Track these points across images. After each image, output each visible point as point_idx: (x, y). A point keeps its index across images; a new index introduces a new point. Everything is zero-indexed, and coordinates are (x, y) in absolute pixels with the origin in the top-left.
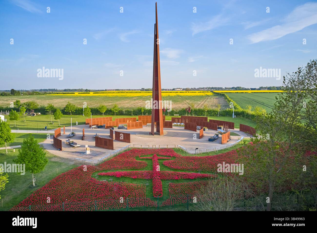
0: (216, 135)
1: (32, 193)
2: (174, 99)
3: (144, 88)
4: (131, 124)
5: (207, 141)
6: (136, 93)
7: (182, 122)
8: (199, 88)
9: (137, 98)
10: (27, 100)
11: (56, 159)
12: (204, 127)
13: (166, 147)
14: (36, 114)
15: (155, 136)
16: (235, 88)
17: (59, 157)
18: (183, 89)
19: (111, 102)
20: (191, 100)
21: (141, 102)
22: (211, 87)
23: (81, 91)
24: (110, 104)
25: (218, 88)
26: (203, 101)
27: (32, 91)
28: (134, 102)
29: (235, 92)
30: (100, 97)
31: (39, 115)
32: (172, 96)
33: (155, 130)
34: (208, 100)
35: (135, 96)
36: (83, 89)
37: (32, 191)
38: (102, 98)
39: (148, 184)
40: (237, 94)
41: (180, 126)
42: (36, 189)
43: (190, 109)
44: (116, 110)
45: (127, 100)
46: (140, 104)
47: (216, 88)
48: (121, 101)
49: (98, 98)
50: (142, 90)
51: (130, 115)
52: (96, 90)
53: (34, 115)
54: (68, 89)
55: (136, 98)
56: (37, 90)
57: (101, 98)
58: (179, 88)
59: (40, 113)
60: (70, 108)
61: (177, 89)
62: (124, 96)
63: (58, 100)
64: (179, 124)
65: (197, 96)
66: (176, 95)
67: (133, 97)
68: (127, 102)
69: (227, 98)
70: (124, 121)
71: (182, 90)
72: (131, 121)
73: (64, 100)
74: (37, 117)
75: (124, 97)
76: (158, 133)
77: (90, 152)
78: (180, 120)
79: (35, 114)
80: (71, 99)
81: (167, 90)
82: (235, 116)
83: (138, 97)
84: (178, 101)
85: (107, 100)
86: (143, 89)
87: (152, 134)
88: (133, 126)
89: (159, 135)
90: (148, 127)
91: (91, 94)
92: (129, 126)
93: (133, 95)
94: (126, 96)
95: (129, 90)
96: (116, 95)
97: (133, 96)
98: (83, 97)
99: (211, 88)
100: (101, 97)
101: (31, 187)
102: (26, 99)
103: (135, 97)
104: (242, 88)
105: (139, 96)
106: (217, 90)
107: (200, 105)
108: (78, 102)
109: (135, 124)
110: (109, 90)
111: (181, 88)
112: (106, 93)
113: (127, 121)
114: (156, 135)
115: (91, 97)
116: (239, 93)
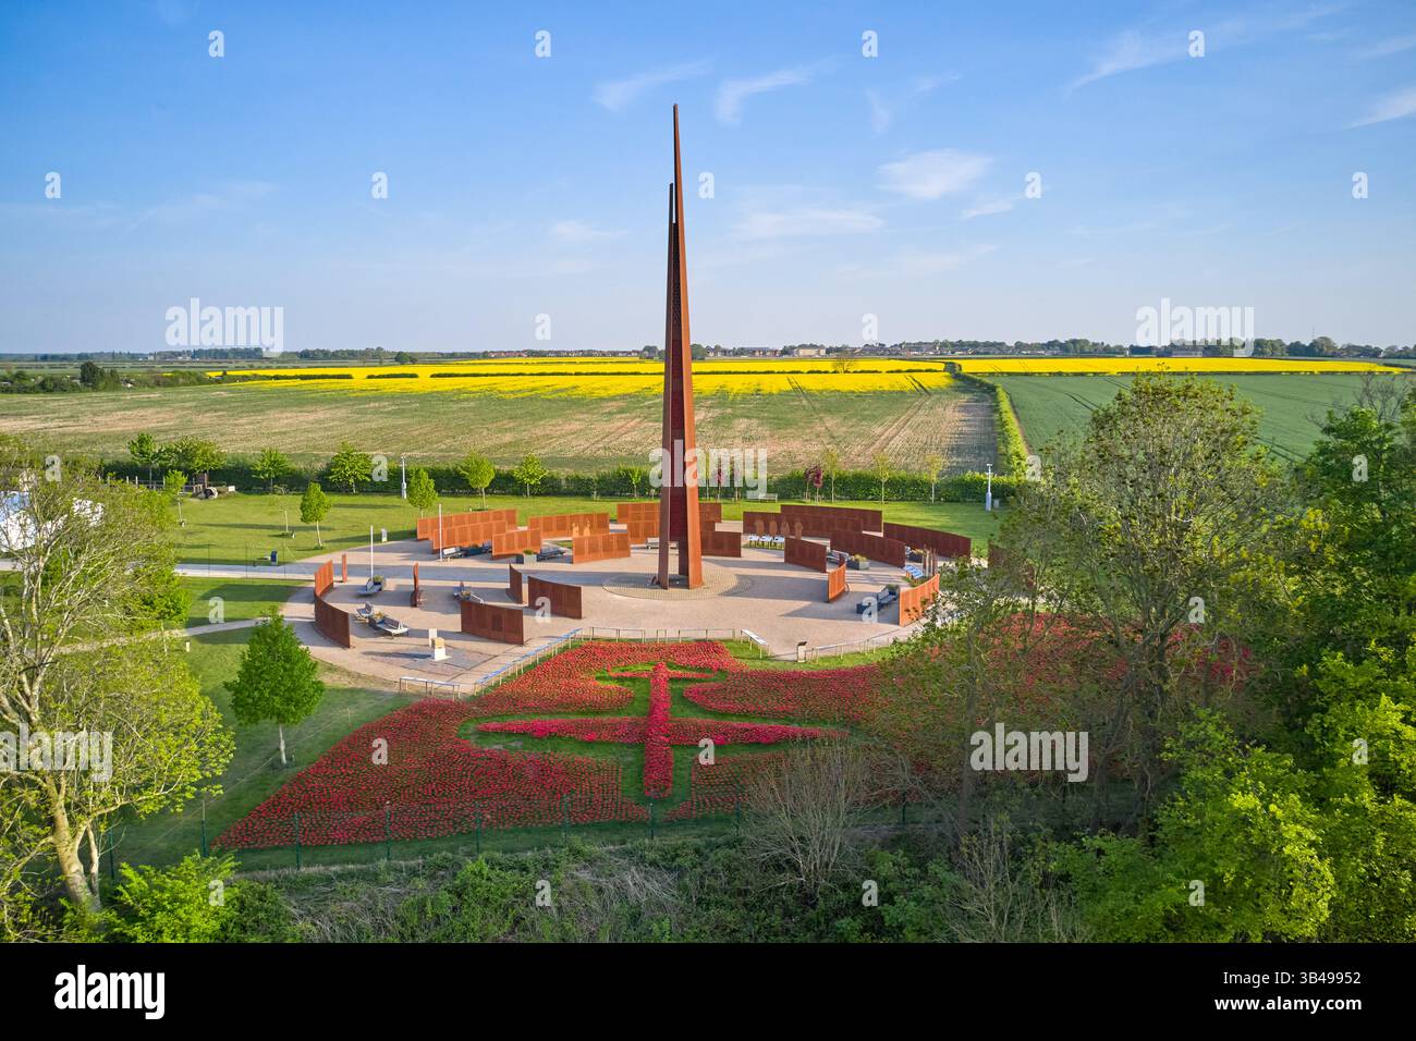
0: (887, 591)
2: (778, 411)
3: (655, 348)
4: (586, 544)
6: (619, 374)
7: (778, 534)
8: (900, 346)
9: (622, 404)
12: (857, 557)
13: (702, 635)
14: (219, 492)
15: (671, 590)
16: (1062, 346)
17: (344, 670)
18: (829, 351)
19: (510, 430)
20: (845, 418)
21: (633, 428)
22: (955, 340)
23: (376, 360)
24: (508, 438)
25: (987, 344)
26: (897, 419)
27: (158, 358)
28: (608, 427)
30: (464, 400)
31: (230, 496)
32: (770, 394)
34: (920, 417)
36: (386, 349)
38: (472, 404)
39: (631, 759)
42: (291, 770)
43: (818, 475)
44: (532, 477)
45: (577, 417)
46: (629, 439)
47: (975, 345)
48: (554, 421)
49: (455, 407)
50: (647, 353)
52: (443, 357)
54: (318, 350)
55: (614, 403)
56: (180, 354)
57: (465, 405)
58: (812, 346)
59: (231, 488)
60: (351, 468)
61: (801, 352)
62: (564, 395)
64: (767, 540)
65: (878, 395)
66: (789, 388)
67: (602, 399)
68: (576, 426)
70: (563, 526)
71: (823, 352)
73: (311, 417)
74: (224, 504)
75: (566, 400)
76: (685, 578)
77: (446, 654)
78: (773, 525)
79: (214, 489)
80: (344, 410)
81: (757, 354)
82: (997, 502)
83: (624, 398)
84: (788, 424)
85: (494, 414)
86: (648, 349)
87: (660, 582)
88: (593, 550)
89: (688, 587)
90: (649, 552)
91: (424, 379)
92: (579, 550)
93: (606, 388)
94: (575, 394)
95: (590, 354)
96: (533, 385)
97: (603, 394)
98: (392, 398)
99: (952, 344)
100: (468, 398)
103: (616, 397)
105: (634, 395)
106: (978, 353)
107: (877, 443)
108: (374, 425)
109: (600, 544)
110: (499, 355)
111: (822, 347)
112: (486, 375)
113: (571, 529)
114: (676, 586)
115: (425, 399)
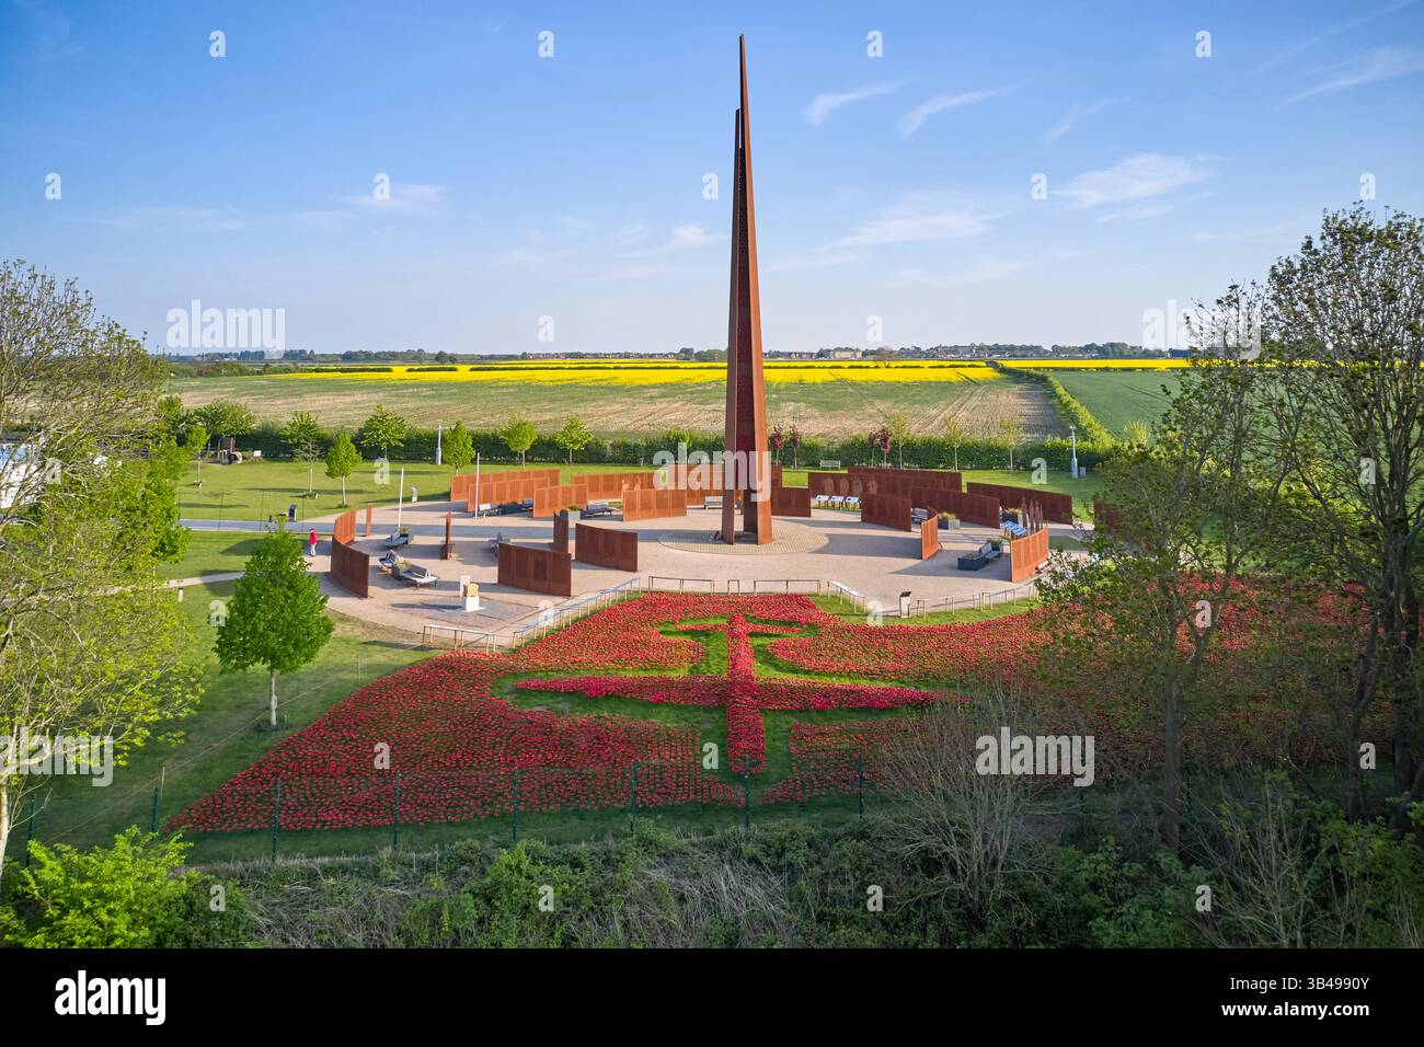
0: (989, 546)
1: (267, 750)
2: (827, 398)
3: (692, 350)
4: (638, 498)
5: (952, 568)
6: (658, 368)
7: (851, 493)
8: (936, 349)
9: (662, 390)
10: (195, 396)
11: (348, 627)
12: (945, 514)
13: (780, 589)
14: (244, 458)
15: (737, 546)
16: (1099, 349)
17: (359, 620)
18: (865, 354)
19: (550, 410)
20: (896, 403)
21: (677, 410)
22: (991, 344)
23: (414, 358)
24: (548, 416)
25: (1023, 348)
26: (950, 404)
27: (205, 359)
28: (651, 408)
29: (1097, 369)
30: (503, 387)
31: (255, 461)
32: (814, 384)
33: (739, 524)
34: (974, 402)
35: (653, 381)
36: (426, 351)
37: (267, 743)
38: (511, 390)
39: (708, 726)
40: (1105, 374)
41: (844, 508)
42: (280, 734)
43: (885, 440)
44: (575, 442)
45: (619, 400)
46: (673, 418)
47: (1012, 348)
48: (595, 404)
49: (493, 392)
50: (684, 355)
51: (635, 462)
52: (482, 357)
53: (236, 458)
54: (361, 352)
55: (657, 390)
56: (227, 356)
57: (505, 391)
58: (847, 349)
59: (258, 453)
60: (384, 433)
61: (838, 355)
62: (604, 383)
63: (323, 397)
64: (838, 499)
65: (926, 385)
66: (832, 379)
67: (645, 387)
68: (617, 407)
69: (1053, 395)
70: (610, 486)
71: (859, 355)
72: (637, 488)
73: (348, 399)
74: (248, 468)
75: (605, 387)
76: (751, 534)
77: (480, 605)
78: (844, 484)
79: (239, 454)
80: (381, 394)
81: (793, 356)
82: (1083, 469)
83: (664, 385)
84: (839, 406)
85: (533, 398)
86: (685, 351)
87: (724, 537)
88: (646, 506)
89: (756, 542)
90: (707, 511)
91: (463, 373)
92: (630, 507)
93: (645, 379)
94: (614, 383)
95: (627, 356)
96: (572, 376)
97: (644, 383)
98: (431, 385)
99: (988, 347)
100: (507, 387)
101: (262, 728)
102: (190, 394)
103: (654, 386)
104: (1133, 348)
105: (671, 384)
106: (1015, 356)
107: (936, 422)
108: (410, 405)
109: (654, 499)
110: (537, 357)
111: (858, 350)
112: (525, 369)
113: (620, 489)
114: (744, 542)
115: (463, 386)
116: (1115, 370)
